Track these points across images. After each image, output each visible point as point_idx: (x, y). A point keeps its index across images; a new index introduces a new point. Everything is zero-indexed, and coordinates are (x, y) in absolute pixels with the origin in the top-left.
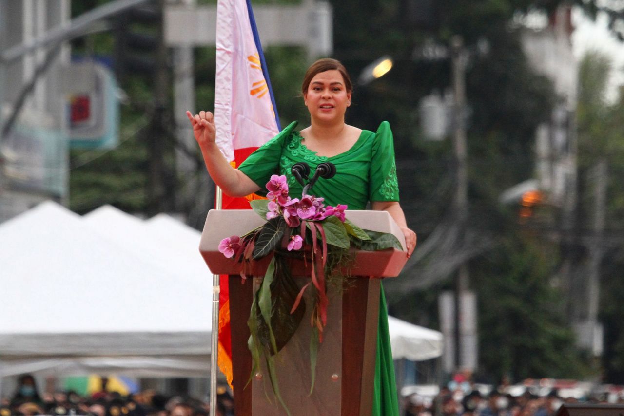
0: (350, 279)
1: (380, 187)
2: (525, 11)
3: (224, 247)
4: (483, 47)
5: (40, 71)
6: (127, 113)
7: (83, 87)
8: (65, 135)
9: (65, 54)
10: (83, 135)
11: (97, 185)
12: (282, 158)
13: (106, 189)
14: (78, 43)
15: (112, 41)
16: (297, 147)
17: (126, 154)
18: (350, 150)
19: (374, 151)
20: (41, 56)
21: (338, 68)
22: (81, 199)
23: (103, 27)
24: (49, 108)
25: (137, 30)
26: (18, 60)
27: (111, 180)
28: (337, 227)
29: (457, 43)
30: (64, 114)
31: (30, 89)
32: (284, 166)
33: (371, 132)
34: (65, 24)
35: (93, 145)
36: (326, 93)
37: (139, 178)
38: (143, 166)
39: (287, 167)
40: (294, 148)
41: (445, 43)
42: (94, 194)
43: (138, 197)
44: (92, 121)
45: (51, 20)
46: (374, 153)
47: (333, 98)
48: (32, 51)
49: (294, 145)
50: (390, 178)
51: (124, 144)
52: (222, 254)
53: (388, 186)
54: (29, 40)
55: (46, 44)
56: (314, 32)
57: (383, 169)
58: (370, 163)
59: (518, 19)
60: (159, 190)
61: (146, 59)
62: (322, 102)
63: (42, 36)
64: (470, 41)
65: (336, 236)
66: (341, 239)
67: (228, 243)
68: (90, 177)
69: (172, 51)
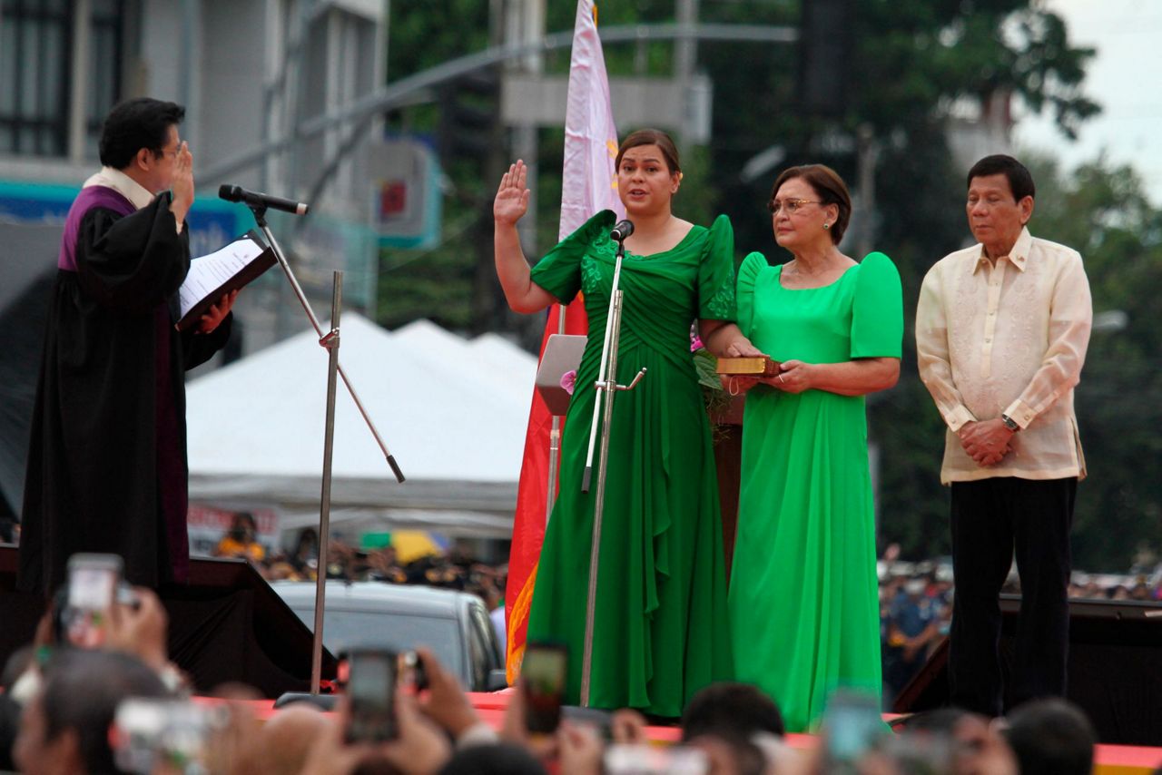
0: (722, 429)
1: (709, 300)
2: (954, 95)
3: (566, 382)
4: (899, 139)
5: (345, 149)
6: (452, 205)
7: (399, 171)
8: (374, 229)
9: (376, 130)
10: (396, 230)
11: (409, 293)
12: (584, 258)
13: (423, 298)
14: (393, 117)
15: (436, 115)
16: (606, 243)
17: (449, 257)
18: (673, 250)
19: (705, 252)
20: (347, 130)
21: (658, 142)
22: (389, 311)
23: (425, 98)
24: (355, 196)
25: (469, 103)
26: (318, 135)
27: (428, 288)
28: (709, 361)
29: (866, 133)
30: (372, 204)
31: (332, 171)
32: (585, 267)
33: (704, 229)
34: (379, 92)
35: (407, 243)
36: (638, 174)
37: (464, 287)
38: (469, 274)
39: (589, 268)
40: (600, 244)
41: (852, 133)
42: (406, 305)
43: (462, 311)
44: (408, 213)
45: (361, 86)
46: (704, 256)
47: (646, 181)
48: (337, 124)
49: (601, 241)
50: (724, 290)
51: (447, 244)
52: (565, 390)
53: (720, 300)
54: (332, 110)
55: (353, 117)
56: (688, 114)
57: (716, 277)
58: (697, 267)
59: (943, 105)
60: (487, 303)
61: (478, 139)
62: (633, 186)
63: (349, 106)
64: (882, 131)
65: (708, 373)
66: (713, 377)
67: (572, 376)
68: (402, 283)
69: (510, 130)
